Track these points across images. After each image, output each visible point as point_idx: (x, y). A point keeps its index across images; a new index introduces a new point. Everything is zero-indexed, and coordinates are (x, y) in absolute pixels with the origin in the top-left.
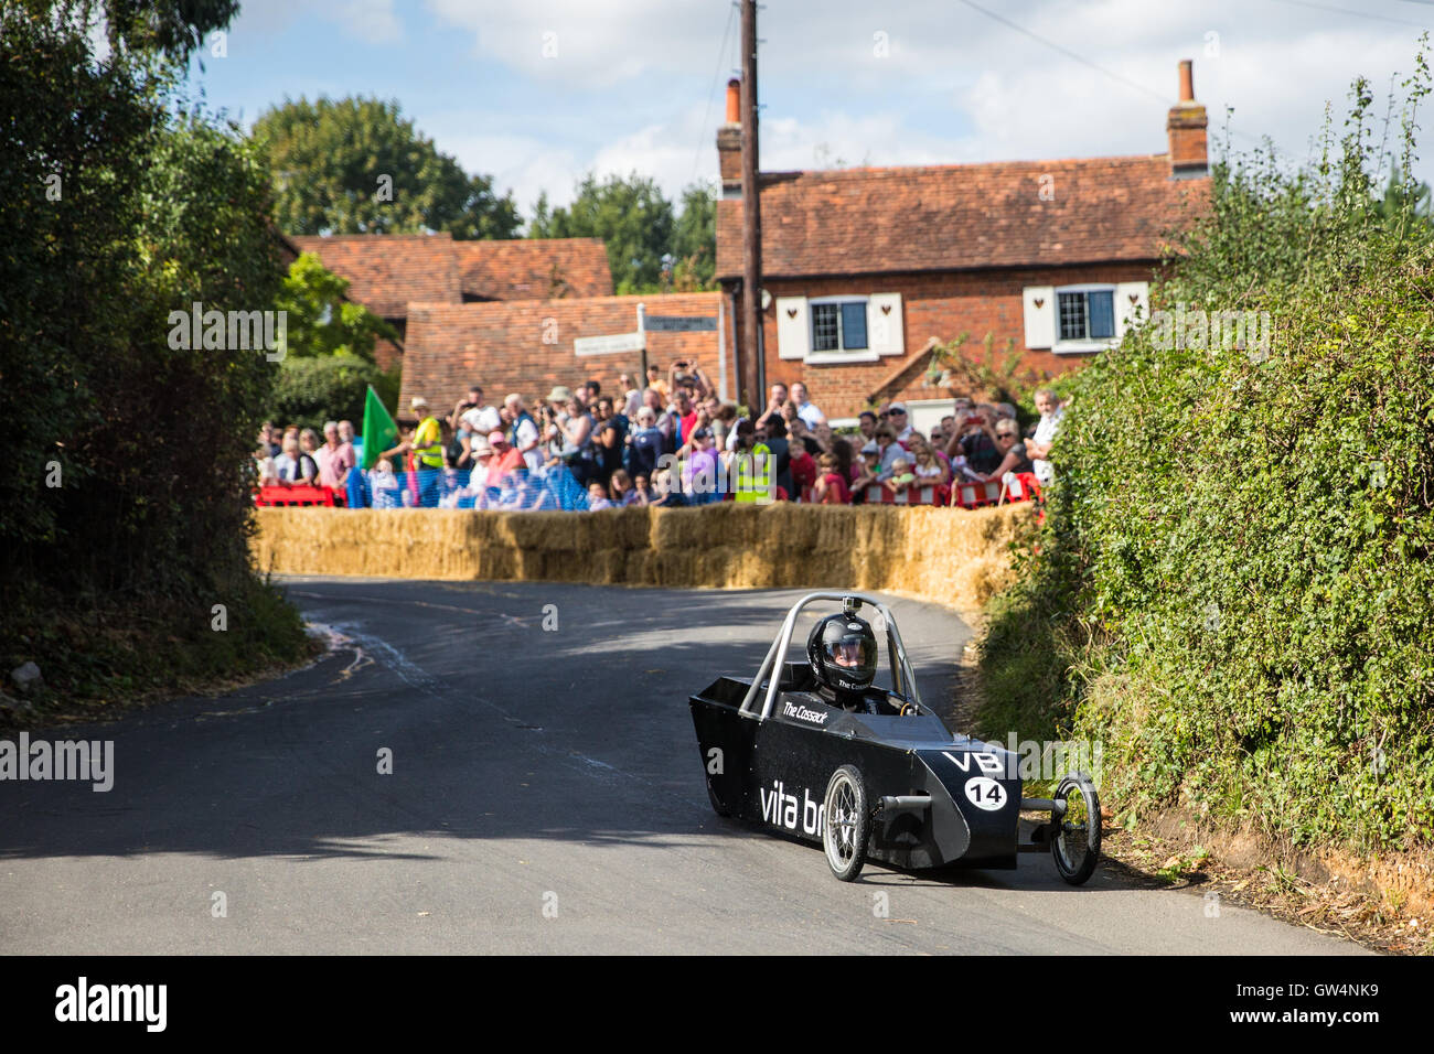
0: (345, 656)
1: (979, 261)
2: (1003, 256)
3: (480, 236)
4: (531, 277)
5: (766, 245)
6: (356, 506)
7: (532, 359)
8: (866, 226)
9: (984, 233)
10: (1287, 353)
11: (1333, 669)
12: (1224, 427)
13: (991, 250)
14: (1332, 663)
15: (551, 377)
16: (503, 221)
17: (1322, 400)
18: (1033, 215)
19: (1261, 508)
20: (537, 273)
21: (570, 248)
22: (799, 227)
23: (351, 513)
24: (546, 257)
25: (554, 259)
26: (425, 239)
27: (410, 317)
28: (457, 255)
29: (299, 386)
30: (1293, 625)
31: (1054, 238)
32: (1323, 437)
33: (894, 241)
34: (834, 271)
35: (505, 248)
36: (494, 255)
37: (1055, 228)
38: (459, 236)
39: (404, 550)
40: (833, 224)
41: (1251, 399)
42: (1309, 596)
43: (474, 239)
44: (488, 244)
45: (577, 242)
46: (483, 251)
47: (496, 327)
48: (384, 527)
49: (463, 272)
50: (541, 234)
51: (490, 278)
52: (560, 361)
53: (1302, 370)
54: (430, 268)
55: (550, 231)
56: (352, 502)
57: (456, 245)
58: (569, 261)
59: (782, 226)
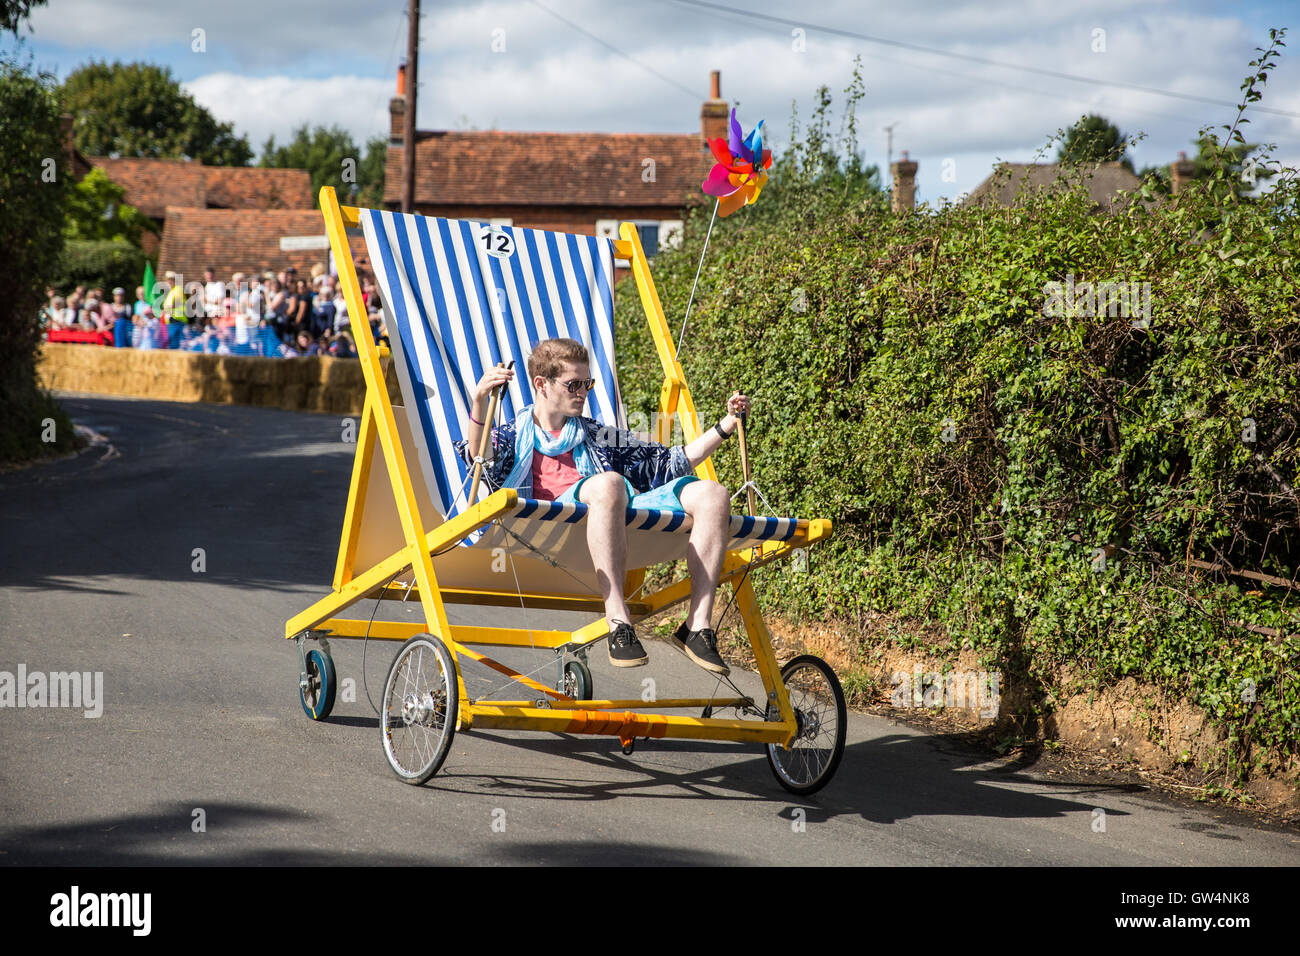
0: (101, 450)
1: (567, 200)
2: (583, 197)
3: (224, 164)
4: (256, 194)
5: (420, 181)
6: (121, 346)
7: (252, 250)
8: (490, 171)
9: (572, 181)
10: (762, 271)
11: (782, 492)
12: (716, 320)
13: (575, 193)
14: (781, 488)
15: (265, 264)
16: (239, 154)
17: (783, 305)
18: (605, 171)
19: (738, 378)
20: (261, 191)
21: (285, 176)
22: (444, 170)
23: (116, 351)
24: (267, 181)
25: (273, 183)
26: (183, 164)
27: (167, 217)
28: (204, 176)
29: (85, 261)
30: (756, 460)
31: (620, 188)
32: (782, 331)
33: (509, 183)
34: (467, 201)
35: (239, 173)
36: (231, 177)
37: (620, 181)
38: (208, 162)
39: (151, 379)
40: (467, 169)
41: (735, 301)
42: (767, 440)
43: (218, 165)
44: (229, 170)
45: (290, 173)
46: (223, 175)
47: (228, 227)
48: (139, 363)
49: (208, 188)
50: (267, 164)
51: (227, 193)
52: (271, 253)
53: (771, 283)
54: (185, 183)
55: (275, 163)
56: (117, 343)
57: (204, 169)
58: (283, 184)
59: (431, 168)
